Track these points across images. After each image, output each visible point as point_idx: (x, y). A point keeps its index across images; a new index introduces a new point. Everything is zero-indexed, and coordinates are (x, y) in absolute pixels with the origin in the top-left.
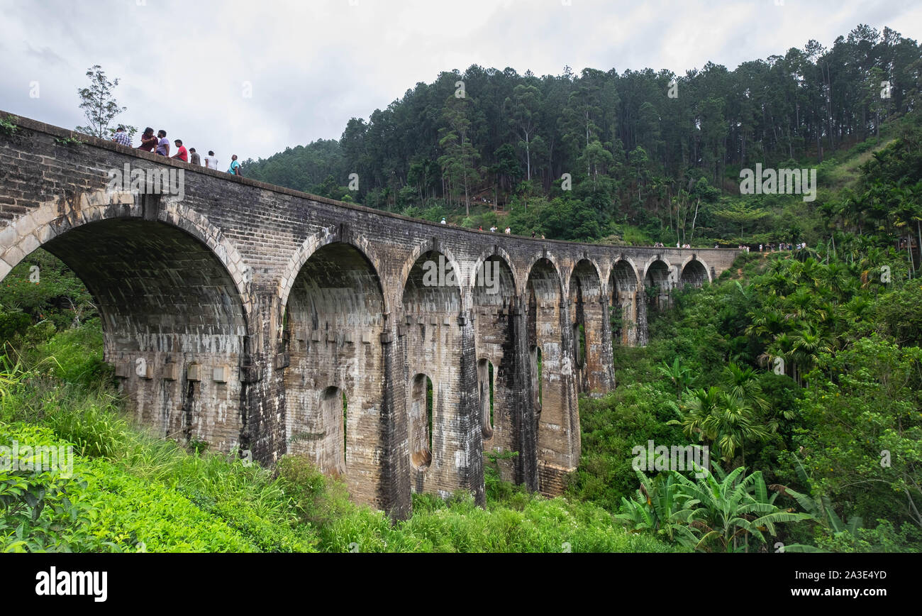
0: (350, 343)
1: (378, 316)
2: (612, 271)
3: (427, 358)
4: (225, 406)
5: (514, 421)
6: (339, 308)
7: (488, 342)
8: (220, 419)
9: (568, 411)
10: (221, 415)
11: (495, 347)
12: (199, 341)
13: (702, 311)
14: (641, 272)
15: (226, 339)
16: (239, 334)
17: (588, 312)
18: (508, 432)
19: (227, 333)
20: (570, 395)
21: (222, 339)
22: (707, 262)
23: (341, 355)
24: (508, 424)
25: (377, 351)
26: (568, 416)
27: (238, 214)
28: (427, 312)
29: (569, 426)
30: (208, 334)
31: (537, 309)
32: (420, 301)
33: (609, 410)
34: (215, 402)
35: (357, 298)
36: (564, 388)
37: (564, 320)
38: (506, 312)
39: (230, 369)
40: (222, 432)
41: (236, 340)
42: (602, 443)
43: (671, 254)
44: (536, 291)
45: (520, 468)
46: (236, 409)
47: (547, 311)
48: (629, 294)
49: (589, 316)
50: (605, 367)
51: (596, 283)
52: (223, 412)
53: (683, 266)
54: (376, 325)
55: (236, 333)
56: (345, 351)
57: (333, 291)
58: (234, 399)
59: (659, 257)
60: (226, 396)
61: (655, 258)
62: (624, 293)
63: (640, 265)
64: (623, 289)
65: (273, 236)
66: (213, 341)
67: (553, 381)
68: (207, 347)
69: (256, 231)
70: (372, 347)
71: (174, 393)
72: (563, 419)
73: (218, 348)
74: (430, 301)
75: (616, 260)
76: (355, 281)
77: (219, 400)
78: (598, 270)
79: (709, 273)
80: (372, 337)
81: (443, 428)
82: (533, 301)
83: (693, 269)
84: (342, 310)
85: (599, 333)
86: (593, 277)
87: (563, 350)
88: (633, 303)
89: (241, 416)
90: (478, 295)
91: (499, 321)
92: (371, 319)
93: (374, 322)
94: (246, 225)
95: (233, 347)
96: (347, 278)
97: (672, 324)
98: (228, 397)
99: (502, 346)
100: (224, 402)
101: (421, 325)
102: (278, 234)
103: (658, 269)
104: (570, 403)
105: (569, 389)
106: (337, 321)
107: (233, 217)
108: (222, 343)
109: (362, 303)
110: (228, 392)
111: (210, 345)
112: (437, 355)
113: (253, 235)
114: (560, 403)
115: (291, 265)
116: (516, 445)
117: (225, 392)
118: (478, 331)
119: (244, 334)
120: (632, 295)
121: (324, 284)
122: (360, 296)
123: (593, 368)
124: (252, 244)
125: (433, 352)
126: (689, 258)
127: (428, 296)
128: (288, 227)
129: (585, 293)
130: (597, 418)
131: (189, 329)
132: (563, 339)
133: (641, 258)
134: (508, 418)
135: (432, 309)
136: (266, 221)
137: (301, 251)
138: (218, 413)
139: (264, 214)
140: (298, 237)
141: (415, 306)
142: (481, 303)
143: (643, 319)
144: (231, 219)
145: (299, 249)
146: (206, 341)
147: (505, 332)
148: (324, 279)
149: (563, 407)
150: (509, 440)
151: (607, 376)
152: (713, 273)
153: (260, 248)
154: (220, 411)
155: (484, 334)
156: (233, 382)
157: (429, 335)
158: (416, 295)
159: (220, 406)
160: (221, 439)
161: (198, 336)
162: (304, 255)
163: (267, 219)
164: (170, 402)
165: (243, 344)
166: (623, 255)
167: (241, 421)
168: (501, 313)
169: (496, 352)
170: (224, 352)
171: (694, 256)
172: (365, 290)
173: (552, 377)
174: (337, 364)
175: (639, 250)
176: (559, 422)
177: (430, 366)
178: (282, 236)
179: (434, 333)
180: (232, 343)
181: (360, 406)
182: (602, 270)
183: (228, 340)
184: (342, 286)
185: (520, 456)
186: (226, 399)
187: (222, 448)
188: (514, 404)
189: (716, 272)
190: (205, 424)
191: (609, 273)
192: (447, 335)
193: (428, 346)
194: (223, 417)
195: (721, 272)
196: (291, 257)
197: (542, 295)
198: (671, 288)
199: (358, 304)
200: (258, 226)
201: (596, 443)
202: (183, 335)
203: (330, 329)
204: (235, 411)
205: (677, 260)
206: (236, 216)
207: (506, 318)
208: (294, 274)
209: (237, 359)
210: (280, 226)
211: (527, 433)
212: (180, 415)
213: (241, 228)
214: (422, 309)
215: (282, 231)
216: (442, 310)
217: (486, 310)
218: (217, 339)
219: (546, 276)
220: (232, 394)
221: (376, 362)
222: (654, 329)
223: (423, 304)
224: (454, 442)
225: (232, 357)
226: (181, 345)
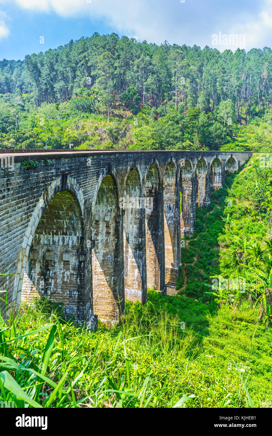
4: (69, 273)
8: (65, 280)
10: (66, 278)
12: (51, 239)
15: (69, 238)
16: (78, 235)
19: (70, 235)
21: (66, 238)
30: (58, 235)
34: (62, 271)
39: (72, 254)
40: (67, 287)
41: (75, 238)
46: (75, 275)
52: (68, 276)
55: (75, 235)
58: (74, 269)
60: (69, 268)
66: (61, 238)
68: (57, 242)
69: (87, 180)
71: (35, 267)
73: (64, 242)
77: (65, 270)
89: (79, 278)
95: (73, 242)
98: (71, 268)
100: (68, 271)
108: (66, 240)
110: (71, 266)
111: (59, 241)
113: (86, 183)
117: (68, 266)
119: (81, 236)
124: (86, 187)
131: (45, 232)
138: (64, 277)
146: (56, 238)
153: (88, 189)
154: (65, 275)
156: (73, 260)
159: (66, 273)
160: (67, 290)
161: (51, 236)
164: (33, 271)
165: (80, 240)
167: (79, 281)
170: (68, 244)
180: (73, 240)
183: (71, 239)
186: (69, 270)
187: (67, 295)
190: (56, 283)
194: (68, 279)
202: (42, 235)
204: (75, 276)
209: (76, 248)
212: (40, 278)
218: (64, 238)
220: (73, 267)
225: (73, 247)
226: (40, 240)
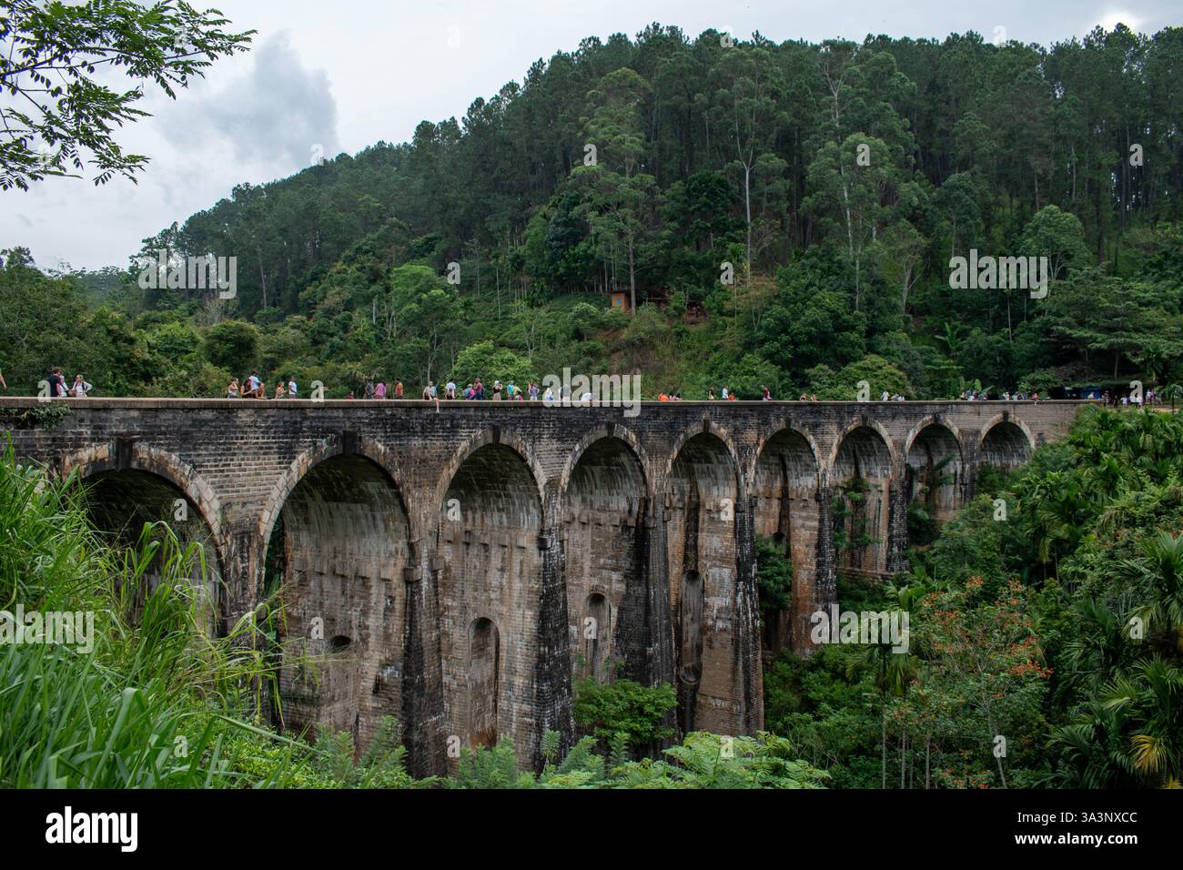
0: (366, 578)
1: (402, 544)
3: (493, 596)
7: (605, 568)
9: (741, 677)
11: (614, 575)
14: (900, 445)
17: (797, 514)
20: (746, 652)
22: (1029, 424)
23: (353, 595)
25: (400, 591)
26: (741, 686)
27: (213, 444)
28: (493, 526)
29: (742, 701)
31: (701, 512)
32: (484, 509)
35: (374, 518)
36: (736, 641)
37: (741, 532)
38: (632, 522)
43: (960, 413)
47: (715, 518)
48: (879, 482)
49: (798, 523)
51: (810, 468)
54: (399, 556)
56: (358, 589)
57: (343, 506)
59: (936, 418)
61: (927, 420)
62: (871, 481)
63: (898, 433)
64: (869, 474)
65: (253, 463)
69: (232, 460)
70: (394, 586)
72: (734, 691)
74: (499, 510)
75: (851, 428)
76: (371, 496)
78: (814, 445)
79: (1032, 443)
80: (393, 572)
81: (513, 698)
82: (694, 499)
83: (1008, 437)
84: (355, 532)
86: (805, 457)
87: (737, 579)
88: (885, 497)
90: (591, 493)
91: (622, 536)
92: (392, 547)
93: (397, 552)
94: (220, 455)
96: (361, 491)
99: (625, 575)
101: (485, 545)
102: (259, 459)
104: (746, 665)
105: (746, 643)
106: (348, 546)
107: (206, 449)
109: (381, 525)
112: (507, 591)
113: (229, 465)
114: (730, 666)
115: (275, 494)
118: (590, 550)
120: (883, 484)
122: (378, 516)
124: (227, 476)
125: (501, 586)
126: (996, 419)
127: (496, 502)
128: (272, 448)
129: (793, 483)
132: (740, 563)
133: (900, 422)
135: (501, 523)
136: (244, 447)
137: (288, 474)
139: (242, 438)
140: (285, 458)
141: (478, 516)
142: (596, 506)
143: (900, 526)
144: (204, 452)
145: (286, 472)
147: (630, 555)
149: (735, 671)
153: (237, 479)
155: (598, 555)
157: (496, 561)
158: (479, 500)
162: (292, 478)
163: (245, 443)
166: (864, 419)
168: (624, 524)
169: (616, 585)
171: (1006, 415)
172: (383, 509)
173: (720, 624)
174: (348, 607)
176: (727, 695)
177: (496, 606)
178: (264, 460)
179: (503, 559)
181: (377, 663)
182: (822, 445)
184: (354, 501)
189: (1048, 441)
191: (835, 449)
192: (522, 563)
193: (494, 577)
196: (275, 483)
197: (708, 488)
199: (375, 526)
200: (234, 454)
206: (210, 447)
207: (633, 532)
208: (279, 505)
210: (262, 448)
213: (215, 461)
214: (487, 521)
215: (264, 454)
216: (515, 525)
217: (603, 517)
219: (714, 460)
221: (398, 606)
223: (489, 514)
224: (528, 720)
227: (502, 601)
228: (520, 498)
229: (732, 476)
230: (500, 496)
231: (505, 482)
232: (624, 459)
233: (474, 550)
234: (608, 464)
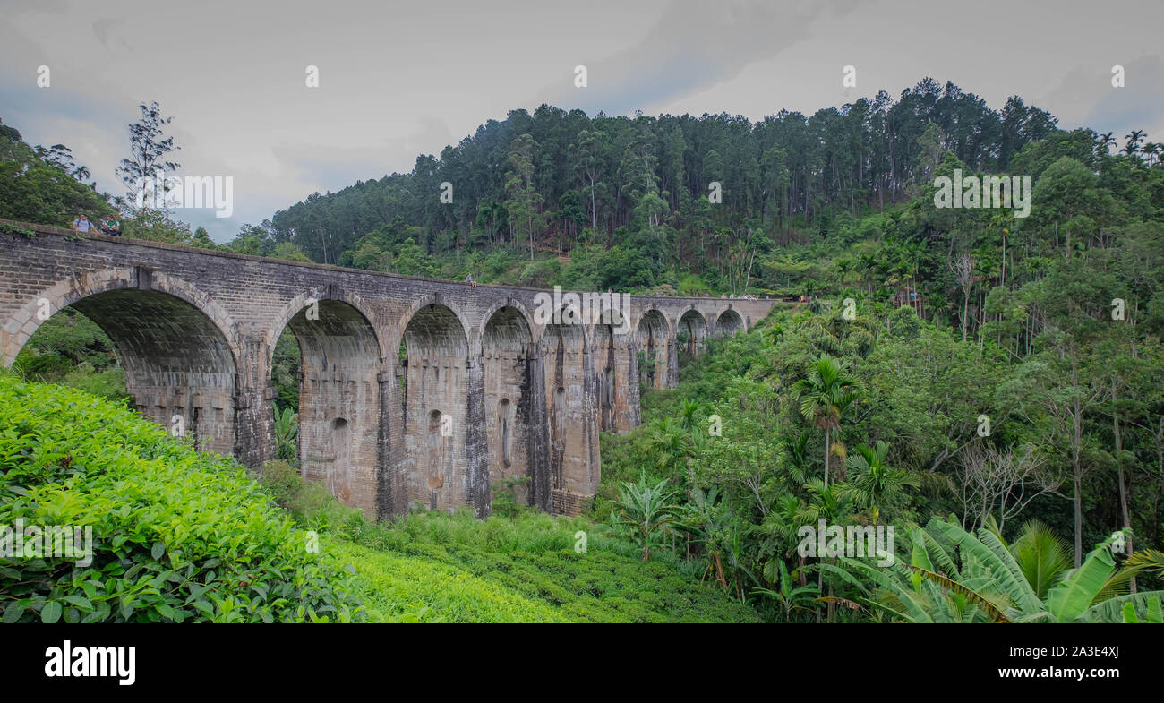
0: (353, 382)
1: (375, 359)
2: (641, 320)
3: (441, 397)
4: (221, 427)
5: (529, 452)
6: (344, 353)
7: (509, 383)
9: (587, 445)
11: (515, 387)
13: (729, 357)
14: (673, 321)
15: (221, 376)
16: (230, 372)
17: (617, 356)
18: (524, 462)
19: (222, 371)
20: (590, 431)
21: (218, 376)
22: (743, 312)
23: (346, 392)
24: (524, 455)
25: (375, 388)
26: (587, 449)
27: (224, 281)
28: (441, 356)
29: (589, 457)
30: (208, 372)
31: (564, 354)
32: (435, 347)
33: (627, 445)
34: (213, 423)
35: (358, 344)
36: (585, 425)
37: (587, 364)
38: (524, 357)
39: (225, 398)
41: (228, 376)
42: (618, 472)
43: (705, 304)
44: (564, 338)
45: (533, 493)
47: (572, 356)
48: (662, 340)
49: (619, 361)
50: (631, 407)
52: (221, 431)
53: (718, 315)
54: (374, 367)
55: (227, 371)
56: (350, 388)
57: (338, 338)
58: (229, 421)
59: (693, 306)
60: (222, 419)
61: (689, 307)
62: (659, 340)
63: (673, 314)
64: (657, 337)
65: (259, 297)
66: (212, 377)
67: (576, 419)
68: (207, 382)
70: (371, 385)
72: (584, 452)
73: (216, 383)
74: (443, 347)
75: (647, 310)
77: (217, 422)
79: (744, 322)
80: (371, 377)
83: (729, 318)
84: (346, 354)
85: (627, 377)
87: (585, 391)
88: (666, 348)
89: (234, 433)
91: (518, 364)
92: (369, 362)
93: (373, 365)
94: (231, 289)
95: (226, 382)
97: (701, 369)
98: (224, 419)
99: (521, 387)
100: (221, 424)
101: (435, 367)
102: (264, 295)
103: (691, 318)
104: (590, 438)
105: (590, 425)
106: (343, 363)
108: (218, 379)
109: (362, 349)
111: (209, 381)
112: (448, 394)
114: (581, 439)
116: (530, 472)
117: (221, 416)
118: (500, 374)
119: (233, 373)
120: (665, 342)
121: (329, 332)
123: (620, 408)
125: (445, 391)
126: (725, 308)
128: (274, 289)
130: (619, 452)
131: (192, 368)
132: (585, 382)
133: (674, 308)
134: (524, 449)
135: (444, 354)
137: (289, 308)
138: (217, 431)
140: (285, 297)
141: (431, 352)
142: (504, 349)
143: (674, 364)
145: (286, 306)
146: (206, 377)
147: (523, 375)
148: (329, 328)
149: (584, 441)
150: (524, 469)
151: (633, 415)
152: (749, 322)
153: (246, 307)
154: (218, 429)
155: (506, 377)
156: (228, 408)
157: (442, 376)
158: (431, 342)
161: (199, 373)
163: (253, 284)
165: (234, 380)
166: (654, 305)
167: (234, 437)
168: (519, 358)
169: (515, 393)
170: (220, 386)
171: (730, 306)
173: (575, 415)
174: (343, 400)
175: (672, 301)
176: (580, 455)
177: (442, 403)
178: (268, 296)
179: (446, 374)
180: (226, 379)
181: (362, 434)
183: (223, 377)
184: (346, 335)
185: (533, 480)
186: (223, 421)
188: (529, 437)
189: (752, 321)
191: (638, 321)
192: (457, 377)
193: (441, 386)
194: (221, 435)
195: (757, 321)
197: (568, 341)
198: (705, 336)
199: (359, 349)
201: (614, 472)
202: (188, 373)
203: (337, 370)
205: (711, 308)
207: (524, 362)
208: (282, 326)
209: (230, 392)
211: (541, 462)
213: (228, 292)
214: (436, 354)
216: (453, 356)
217: (507, 355)
218: (215, 376)
220: (226, 417)
221: (374, 396)
222: (684, 374)
225: (226, 390)
226: (187, 381)
227: (445, 399)
228: (455, 339)
229: (581, 333)
230: (443, 338)
231: (446, 330)
232: (518, 320)
233: (429, 371)
234: (510, 324)
